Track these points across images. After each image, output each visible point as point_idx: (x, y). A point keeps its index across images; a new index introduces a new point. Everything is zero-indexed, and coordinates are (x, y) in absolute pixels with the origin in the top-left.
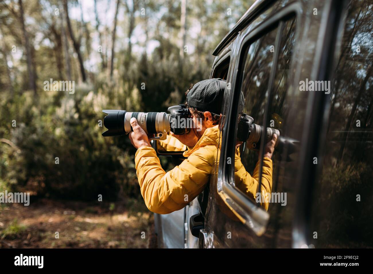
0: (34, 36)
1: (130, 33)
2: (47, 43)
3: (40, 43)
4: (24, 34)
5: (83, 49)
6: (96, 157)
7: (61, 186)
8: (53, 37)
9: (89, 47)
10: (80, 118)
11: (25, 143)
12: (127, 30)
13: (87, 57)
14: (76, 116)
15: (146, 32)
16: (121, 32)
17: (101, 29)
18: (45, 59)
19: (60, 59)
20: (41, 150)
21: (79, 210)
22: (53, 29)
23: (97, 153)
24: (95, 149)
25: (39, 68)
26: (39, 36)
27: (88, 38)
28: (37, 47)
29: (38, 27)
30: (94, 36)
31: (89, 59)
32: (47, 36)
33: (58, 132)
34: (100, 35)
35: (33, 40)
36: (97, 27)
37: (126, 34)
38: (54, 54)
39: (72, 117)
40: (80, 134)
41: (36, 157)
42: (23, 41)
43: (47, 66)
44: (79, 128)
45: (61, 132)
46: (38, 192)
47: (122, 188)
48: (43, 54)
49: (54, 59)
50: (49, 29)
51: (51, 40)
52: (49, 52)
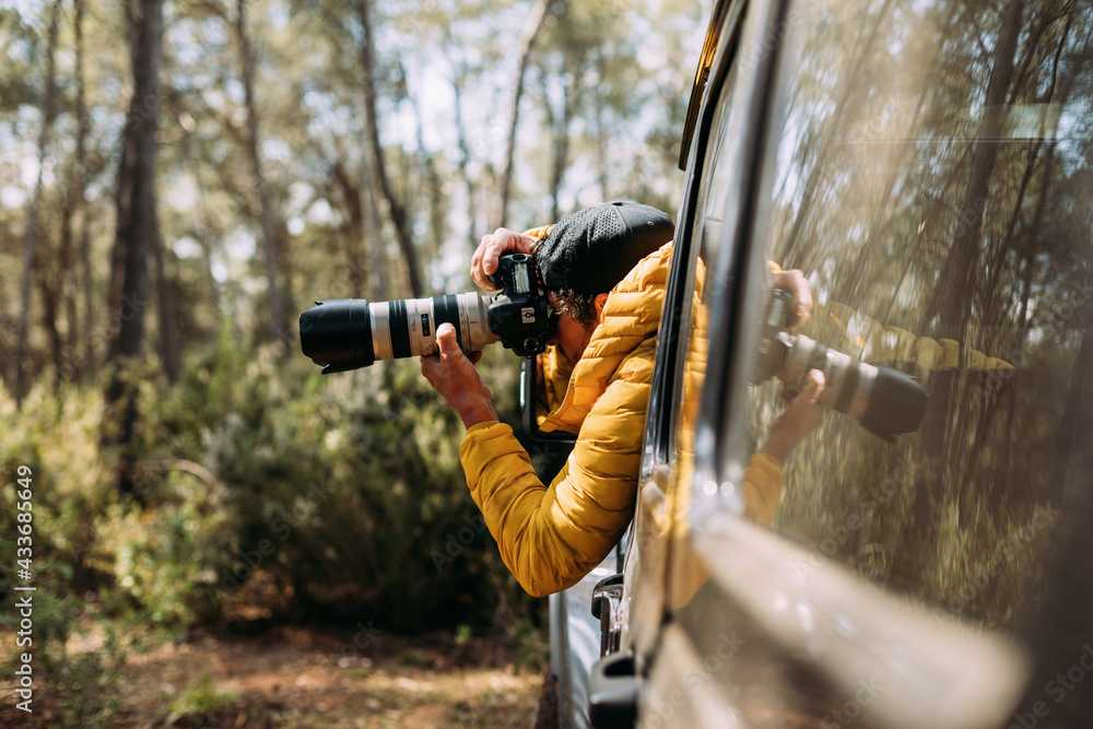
0: (285, 195)
1: (556, 180)
2: (323, 213)
3: (305, 211)
4: (258, 186)
5: (421, 229)
6: (433, 508)
7: (339, 591)
8: (338, 194)
9: (438, 222)
10: (395, 404)
11: (239, 469)
12: (547, 173)
13: (434, 254)
14: (383, 398)
15: (603, 180)
16: (529, 180)
17: (474, 170)
18: (317, 256)
19: (356, 258)
20: (283, 487)
21: (380, 656)
22: (338, 172)
23: (437, 500)
24: (433, 488)
25: (298, 282)
26: (301, 192)
27: (437, 198)
28: (296, 227)
29: (299, 168)
30: (455, 191)
31: (440, 257)
32: (323, 192)
33: (334, 440)
34: (472, 188)
35: (283, 206)
36: (462, 165)
37: (545, 187)
38: (341, 242)
39: (370, 401)
40: (391, 448)
41: (269, 508)
42: (256, 206)
43: (322, 278)
44: (388, 430)
45: (340, 443)
46: (275, 610)
47: (503, 597)
48: (313, 245)
49: (342, 258)
50: (329, 174)
51: (333, 204)
52: (327, 237)
